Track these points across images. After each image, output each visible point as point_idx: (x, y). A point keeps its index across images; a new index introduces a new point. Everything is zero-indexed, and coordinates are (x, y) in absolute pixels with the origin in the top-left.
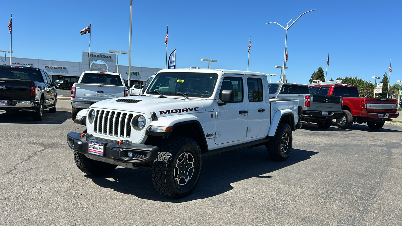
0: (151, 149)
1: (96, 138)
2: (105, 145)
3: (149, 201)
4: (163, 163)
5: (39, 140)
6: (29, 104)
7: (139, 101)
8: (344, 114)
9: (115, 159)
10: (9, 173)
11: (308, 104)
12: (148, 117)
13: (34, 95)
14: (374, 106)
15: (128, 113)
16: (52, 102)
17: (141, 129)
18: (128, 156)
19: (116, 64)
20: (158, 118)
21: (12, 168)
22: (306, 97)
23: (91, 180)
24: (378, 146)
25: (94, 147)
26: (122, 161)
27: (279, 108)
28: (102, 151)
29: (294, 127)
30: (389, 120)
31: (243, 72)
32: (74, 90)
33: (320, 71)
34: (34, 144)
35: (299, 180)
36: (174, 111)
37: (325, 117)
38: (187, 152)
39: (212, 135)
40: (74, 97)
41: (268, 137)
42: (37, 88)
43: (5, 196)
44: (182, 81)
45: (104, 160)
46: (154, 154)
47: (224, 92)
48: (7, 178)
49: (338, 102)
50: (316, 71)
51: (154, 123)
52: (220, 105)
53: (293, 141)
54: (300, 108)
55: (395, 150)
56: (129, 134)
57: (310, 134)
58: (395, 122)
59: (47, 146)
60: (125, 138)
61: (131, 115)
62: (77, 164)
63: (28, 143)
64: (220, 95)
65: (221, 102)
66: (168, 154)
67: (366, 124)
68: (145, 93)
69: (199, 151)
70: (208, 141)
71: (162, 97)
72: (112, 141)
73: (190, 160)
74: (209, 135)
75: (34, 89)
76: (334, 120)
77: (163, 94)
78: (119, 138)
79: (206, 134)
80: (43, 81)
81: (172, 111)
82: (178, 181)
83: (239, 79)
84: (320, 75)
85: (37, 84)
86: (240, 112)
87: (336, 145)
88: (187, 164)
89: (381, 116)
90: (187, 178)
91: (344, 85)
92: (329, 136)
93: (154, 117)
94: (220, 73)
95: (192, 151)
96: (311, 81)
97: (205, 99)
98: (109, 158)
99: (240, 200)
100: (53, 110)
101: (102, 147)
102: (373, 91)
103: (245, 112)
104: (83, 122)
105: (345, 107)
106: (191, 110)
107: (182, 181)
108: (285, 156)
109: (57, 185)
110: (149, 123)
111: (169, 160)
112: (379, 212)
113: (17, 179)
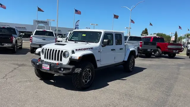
0: (72, 67)
1: (46, 62)
2: (50, 65)
3: (71, 91)
4: (77, 73)
5: (16, 62)
6: (10, 45)
7: (66, 44)
8: (158, 50)
9: (55, 72)
10: (4, 78)
11: (141, 46)
12: (70, 52)
13: (12, 41)
14: (171, 47)
15: (61, 50)
16: (20, 44)
17: (67, 58)
18: (61, 70)
19: (50, 26)
20: (75, 53)
21: (5, 76)
22: (140, 43)
23: (43, 81)
24: (174, 65)
25: (45, 66)
26: (58, 72)
27: (129, 48)
28: (49, 68)
29: (136, 57)
30: (178, 53)
31: (113, 31)
32: (31, 39)
33: (146, 30)
34: (14, 64)
35: (138, 81)
36: (82, 49)
37: (149, 52)
38: (88, 68)
39: (99, 60)
40: (32, 42)
41: (124, 61)
42: (13, 38)
43: (3, 89)
44: (85, 35)
45: (49, 72)
46: (73, 69)
47: (104, 41)
48: (3, 80)
49: (155, 45)
50: (144, 30)
51: (73, 55)
52: (103, 46)
53: (135, 63)
54: (138, 48)
55: (181, 67)
56: (61, 60)
57: (142, 60)
58: (181, 54)
59: (20, 65)
60: (59, 62)
61: (62, 51)
62: (36, 74)
63: (11, 64)
64: (103, 42)
65: (103, 45)
66: (79, 69)
67: (168, 55)
68: (67, 41)
69: (93, 68)
70: (97, 63)
71: (76, 43)
72: (53, 63)
73: (89, 72)
74: (97, 61)
75: (12, 38)
76: (153, 53)
77: (76, 41)
78: (56, 62)
79: (96, 60)
80: (16, 34)
81: (81, 49)
82: (84, 81)
83: (111, 34)
84: (146, 32)
85: (14, 35)
86: (112, 50)
87: (154, 65)
88: (88, 74)
89: (174, 51)
90: (88, 80)
91: (158, 37)
92: (151, 60)
93: (73, 52)
94: (102, 31)
95: (90, 68)
96: (142, 35)
97: (96, 43)
98: (53, 71)
99: (112, 90)
100: (21, 48)
101: (49, 66)
102: (170, 40)
103: (114, 50)
104: (39, 54)
105: (158, 47)
106: (90, 49)
107: (86, 82)
108: (131, 70)
109: (27, 84)
110: (71, 55)
111: (80, 72)
112: (175, 95)
113: (8, 81)
